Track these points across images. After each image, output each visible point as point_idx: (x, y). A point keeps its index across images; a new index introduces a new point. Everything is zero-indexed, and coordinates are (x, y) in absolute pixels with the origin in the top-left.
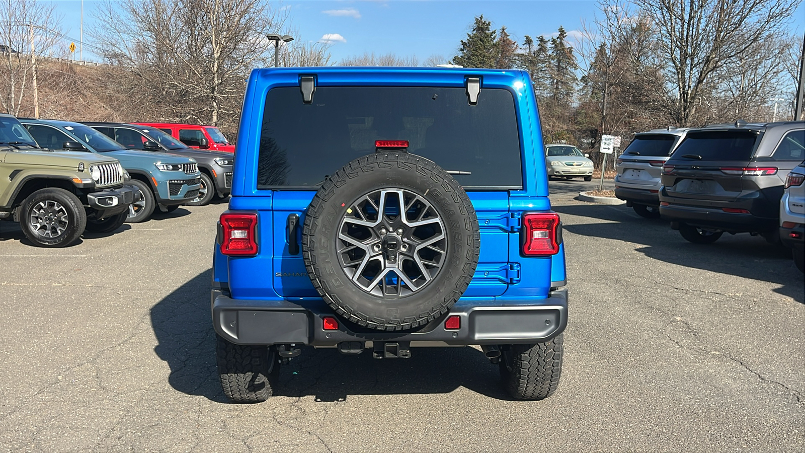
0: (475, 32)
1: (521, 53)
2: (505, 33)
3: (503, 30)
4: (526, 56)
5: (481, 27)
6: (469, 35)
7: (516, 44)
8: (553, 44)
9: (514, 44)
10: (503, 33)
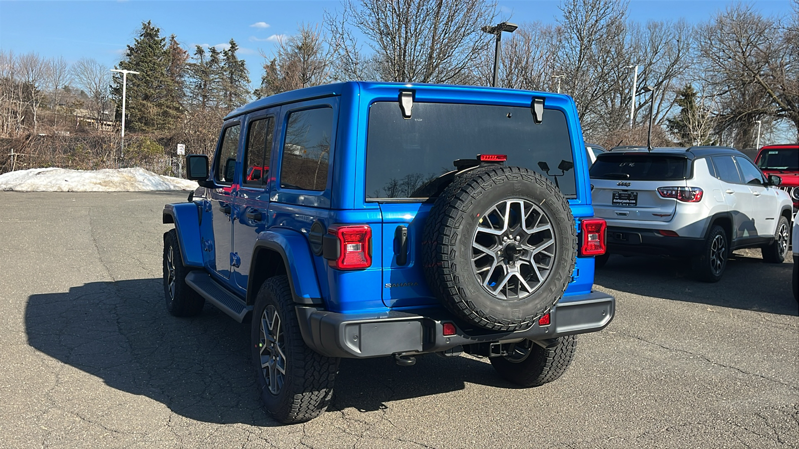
0: (142, 38)
1: (193, 63)
2: (174, 41)
3: (173, 38)
4: (198, 66)
5: (150, 34)
6: (137, 41)
7: (187, 53)
8: (226, 55)
9: (185, 53)
10: (173, 41)
